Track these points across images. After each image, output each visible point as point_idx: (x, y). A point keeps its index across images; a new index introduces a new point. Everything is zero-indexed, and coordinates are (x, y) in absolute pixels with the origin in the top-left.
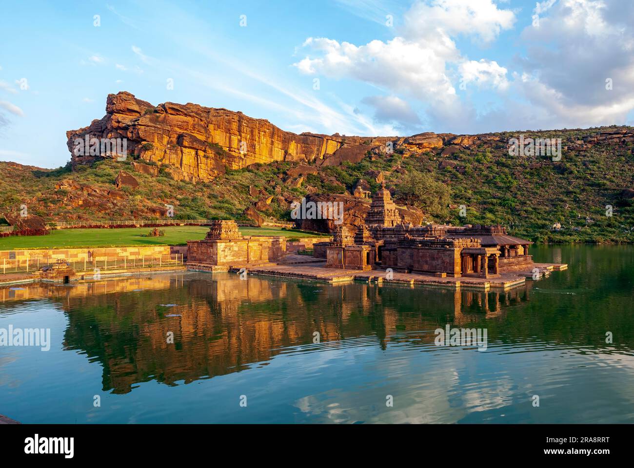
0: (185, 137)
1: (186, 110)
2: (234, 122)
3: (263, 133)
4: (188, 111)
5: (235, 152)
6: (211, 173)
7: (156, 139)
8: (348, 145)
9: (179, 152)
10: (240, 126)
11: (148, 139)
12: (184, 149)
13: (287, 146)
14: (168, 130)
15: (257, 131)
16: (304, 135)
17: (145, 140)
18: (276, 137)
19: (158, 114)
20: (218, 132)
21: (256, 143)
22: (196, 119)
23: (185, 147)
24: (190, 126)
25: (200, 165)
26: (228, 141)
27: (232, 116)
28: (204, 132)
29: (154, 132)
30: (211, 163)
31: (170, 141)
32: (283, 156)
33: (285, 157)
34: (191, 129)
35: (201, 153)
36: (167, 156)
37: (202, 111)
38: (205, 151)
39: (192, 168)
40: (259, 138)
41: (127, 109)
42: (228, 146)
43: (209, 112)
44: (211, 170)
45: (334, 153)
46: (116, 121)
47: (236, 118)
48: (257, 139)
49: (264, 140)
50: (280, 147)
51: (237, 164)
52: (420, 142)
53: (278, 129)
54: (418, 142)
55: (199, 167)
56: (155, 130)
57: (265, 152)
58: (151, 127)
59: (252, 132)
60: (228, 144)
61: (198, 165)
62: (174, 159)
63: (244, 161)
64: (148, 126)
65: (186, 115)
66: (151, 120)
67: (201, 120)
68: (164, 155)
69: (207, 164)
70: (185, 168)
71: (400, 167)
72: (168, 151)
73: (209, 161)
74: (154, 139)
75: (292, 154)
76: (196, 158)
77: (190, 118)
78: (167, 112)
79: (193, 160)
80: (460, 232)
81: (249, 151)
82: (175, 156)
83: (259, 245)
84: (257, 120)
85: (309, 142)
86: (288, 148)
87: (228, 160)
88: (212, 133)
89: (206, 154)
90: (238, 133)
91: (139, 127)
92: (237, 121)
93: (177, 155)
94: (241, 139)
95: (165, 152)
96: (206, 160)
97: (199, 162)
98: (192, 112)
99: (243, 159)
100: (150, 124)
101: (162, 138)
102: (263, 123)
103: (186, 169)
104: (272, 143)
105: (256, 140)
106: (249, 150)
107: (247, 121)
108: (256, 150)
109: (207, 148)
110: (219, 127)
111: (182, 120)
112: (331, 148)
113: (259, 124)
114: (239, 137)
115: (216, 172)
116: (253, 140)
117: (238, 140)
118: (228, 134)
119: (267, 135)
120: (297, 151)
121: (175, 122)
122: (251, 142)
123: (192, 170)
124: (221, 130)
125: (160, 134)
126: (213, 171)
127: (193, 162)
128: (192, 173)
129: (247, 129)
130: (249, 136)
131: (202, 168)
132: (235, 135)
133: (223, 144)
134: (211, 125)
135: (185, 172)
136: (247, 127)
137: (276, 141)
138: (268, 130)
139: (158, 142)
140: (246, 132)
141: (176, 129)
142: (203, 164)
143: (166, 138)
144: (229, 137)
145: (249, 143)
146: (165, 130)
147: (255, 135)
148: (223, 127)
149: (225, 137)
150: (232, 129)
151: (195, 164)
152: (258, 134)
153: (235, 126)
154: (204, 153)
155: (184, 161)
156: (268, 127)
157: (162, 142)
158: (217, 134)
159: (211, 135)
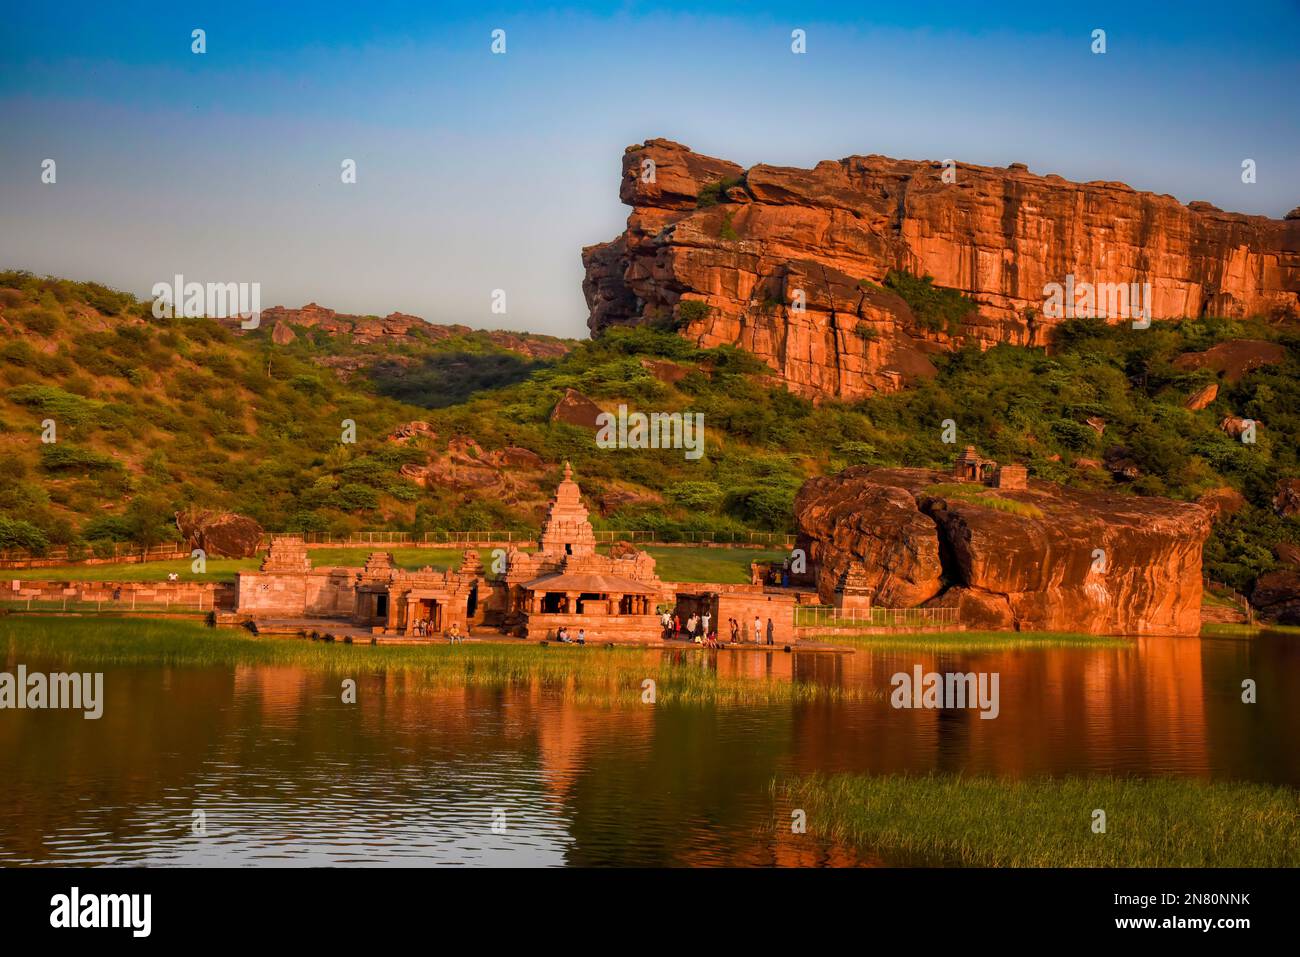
0: (792, 273)
1: (807, 186)
2: (985, 204)
3: (1103, 231)
4: (815, 188)
5: (990, 304)
6: (878, 382)
7: (719, 286)
9: (779, 321)
10: (1010, 216)
11: (697, 287)
12: (791, 312)
13: (1213, 267)
14: (753, 255)
15: (1079, 227)
17: (689, 290)
18: (1163, 239)
19: (730, 208)
20: (936, 242)
22: (839, 213)
23: (795, 305)
24: (818, 237)
25: (842, 357)
26: (968, 269)
27: (980, 186)
28: (865, 251)
29: (712, 263)
30: (879, 351)
31: (758, 289)
32: (1195, 302)
33: (1204, 307)
34: (825, 245)
35: (847, 322)
36: (749, 334)
37: (887, 177)
38: (860, 314)
39: (816, 371)
40: (1088, 249)
41: (663, 191)
42: (969, 287)
43: (906, 179)
44: (878, 374)
46: (636, 229)
47: (995, 193)
48: (1079, 255)
49: (1105, 255)
50: (1180, 272)
55: (842, 365)
56: (714, 257)
58: (705, 247)
59: (1059, 230)
60: (968, 279)
61: (837, 360)
62: (766, 342)
63: (1026, 332)
64: (697, 246)
65: (806, 203)
66: (707, 228)
67: (857, 215)
68: (741, 334)
69: (865, 356)
70: (792, 370)
72: (750, 322)
73: (873, 345)
74: (710, 285)
75: (1238, 296)
76: (831, 335)
77: (822, 210)
78: (755, 199)
79: (824, 345)
82: (767, 333)
84: (1078, 188)
86: (1218, 275)
88: (915, 246)
89: (864, 322)
90: (1002, 241)
91: (676, 249)
92: (1000, 203)
93: (771, 326)
94: (1015, 259)
95: (743, 322)
96: (862, 343)
97: (841, 349)
98: (828, 190)
100: (703, 239)
101: (736, 278)
102: (1100, 194)
103: (796, 372)
105: (1074, 260)
107: (1044, 196)
109: (864, 304)
110: (935, 226)
111: (794, 221)
113: (1087, 200)
114: (1008, 254)
115: (895, 378)
116: (1064, 259)
117: (1003, 262)
118: (967, 248)
119: (1119, 238)
120: (1259, 281)
121: (773, 230)
122: (1055, 268)
123: (817, 374)
124: (944, 235)
125: (729, 267)
126: (885, 376)
127: (822, 349)
128: (817, 383)
129: (1039, 223)
130: (1046, 246)
131: (850, 366)
132: (990, 247)
133: (951, 282)
134: (911, 221)
135: (793, 381)
136: (1042, 215)
137: (1166, 255)
138: (1124, 217)
139: (724, 295)
140: (1034, 232)
141: (779, 248)
142: (851, 356)
143: (749, 278)
144: (971, 257)
145: (1047, 269)
146: (746, 253)
147: (1072, 240)
148: (949, 226)
149: (956, 257)
150: (979, 231)
151: (828, 356)
152: (1085, 238)
153: (989, 219)
154: (856, 320)
155: (792, 349)
156: (1121, 208)
157: (736, 294)
158: (933, 250)
159: (911, 253)
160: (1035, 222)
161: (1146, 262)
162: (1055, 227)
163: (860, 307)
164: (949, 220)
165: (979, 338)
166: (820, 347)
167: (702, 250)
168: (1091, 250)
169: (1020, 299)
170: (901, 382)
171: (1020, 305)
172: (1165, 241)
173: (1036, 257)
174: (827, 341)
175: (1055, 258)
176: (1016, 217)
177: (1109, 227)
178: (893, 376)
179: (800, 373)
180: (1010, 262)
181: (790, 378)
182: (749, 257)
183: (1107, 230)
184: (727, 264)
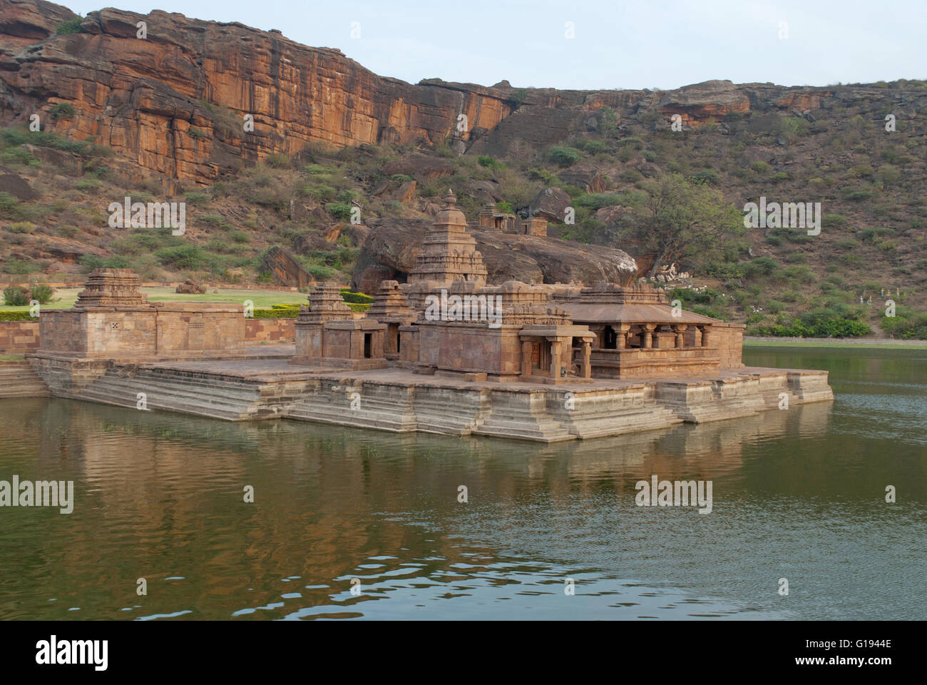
0: (145, 87)
2: (261, 53)
3: (328, 80)
4: (154, 28)
5: (263, 122)
6: (205, 169)
7: (81, 94)
8: (529, 107)
9: (132, 122)
10: (275, 64)
11: (61, 93)
12: (143, 116)
13: (385, 110)
14: (108, 72)
15: (315, 76)
16: (424, 83)
17: (55, 95)
18: (359, 88)
19: (85, 36)
20: (224, 78)
21: (313, 102)
22: (172, 48)
23: (145, 111)
24: (157, 64)
25: (179, 151)
26: (248, 97)
27: (258, 40)
28: (190, 76)
29: (75, 76)
30: (205, 147)
31: (111, 98)
32: (375, 131)
33: (380, 135)
34: (161, 69)
35: (183, 126)
36: (105, 131)
37: (187, 29)
38: (191, 121)
39: (161, 159)
40: (320, 91)
41: (18, 22)
42: (248, 109)
43: (203, 31)
44: (205, 164)
45: (497, 128)
47: (267, 47)
48: (315, 94)
49: (330, 96)
50: (369, 112)
51: (267, 150)
52: (696, 102)
53: (365, 72)
54: (691, 102)
55: (178, 157)
56: (77, 71)
57: (333, 123)
58: (68, 63)
59: (303, 77)
60: (248, 104)
61: (174, 152)
62: (121, 137)
63: (284, 144)
64: (62, 62)
66: (69, 49)
67: (185, 50)
68: (98, 129)
69: (195, 151)
70: (144, 158)
71: (644, 161)
72: (107, 120)
73: (201, 144)
74: (75, 92)
75: (398, 129)
76: (170, 135)
77: (158, 44)
78: (105, 32)
79: (165, 142)
80: (573, 298)
81: (295, 121)
82: (122, 130)
83: (181, 318)
84: (315, 50)
85: (437, 101)
86: (387, 115)
87: (248, 142)
88: (212, 78)
89: (193, 127)
90: (270, 80)
91: (43, 64)
92: (269, 53)
93: (128, 127)
94: (278, 93)
95: (101, 121)
96: (193, 141)
97: (178, 145)
98: (164, 30)
99: (281, 140)
100: (67, 58)
101: (94, 89)
102: (331, 58)
103: (147, 160)
104: (350, 104)
105: (312, 97)
106: (296, 117)
107: (293, 53)
108: (314, 118)
109: (196, 113)
110: (226, 67)
111: (139, 50)
112: (489, 116)
113: (320, 58)
114: (274, 90)
115: (216, 168)
116: (306, 95)
117: (271, 94)
118: (247, 82)
119: (338, 85)
120: (408, 121)
121: (121, 56)
122: (301, 100)
123: (162, 162)
124: (231, 72)
125: (91, 81)
126: (209, 166)
127: (164, 144)
128: (162, 169)
129: (292, 70)
130: (295, 86)
131: (185, 158)
132: (263, 84)
133: (236, 105)
134: (209, 60)
135: (145, 166)
136: (293, 66)
137: (360, 99)
138: (340, 72)
139: (85, 100)
140: (289, 76)
141: (127, 69)
142: (186, 151)
143: (104, 90)
144: (250, 89)
145: (296, 102)
146: (102, 71)
147: (311, 83)
148: (236, 67)
149: (239, 88)
150: (256, 71)
151: (169, 149)
152: (317, 83)
153: (263, 63)
154: (189, 125)
155: (144, 144)
156: (340, 66)
157: (94, 100)
158: (224, 82)
159: (209, 83)
160: (289, 69)
161: (352, 103)
162: (301, 74)
163: (192, 116)
164: (236, 62)
165: (256, 144)
166: (162, 143)
167: (67, 65)
168: (322, 92)
169: (280, 120)
170: (219, 171)
171: (281, 125)
172: (361, 90)
173: (290, 93)
174: (167, 138)
175: (301, 95)
176: (278, 65)
177: (332, 78)
178: (215, 166)
179: (150, 161)
180: (275, 94)
181: (142, 164)
182: (105, 74)
183: (331, 80)
184: (88, 78)
